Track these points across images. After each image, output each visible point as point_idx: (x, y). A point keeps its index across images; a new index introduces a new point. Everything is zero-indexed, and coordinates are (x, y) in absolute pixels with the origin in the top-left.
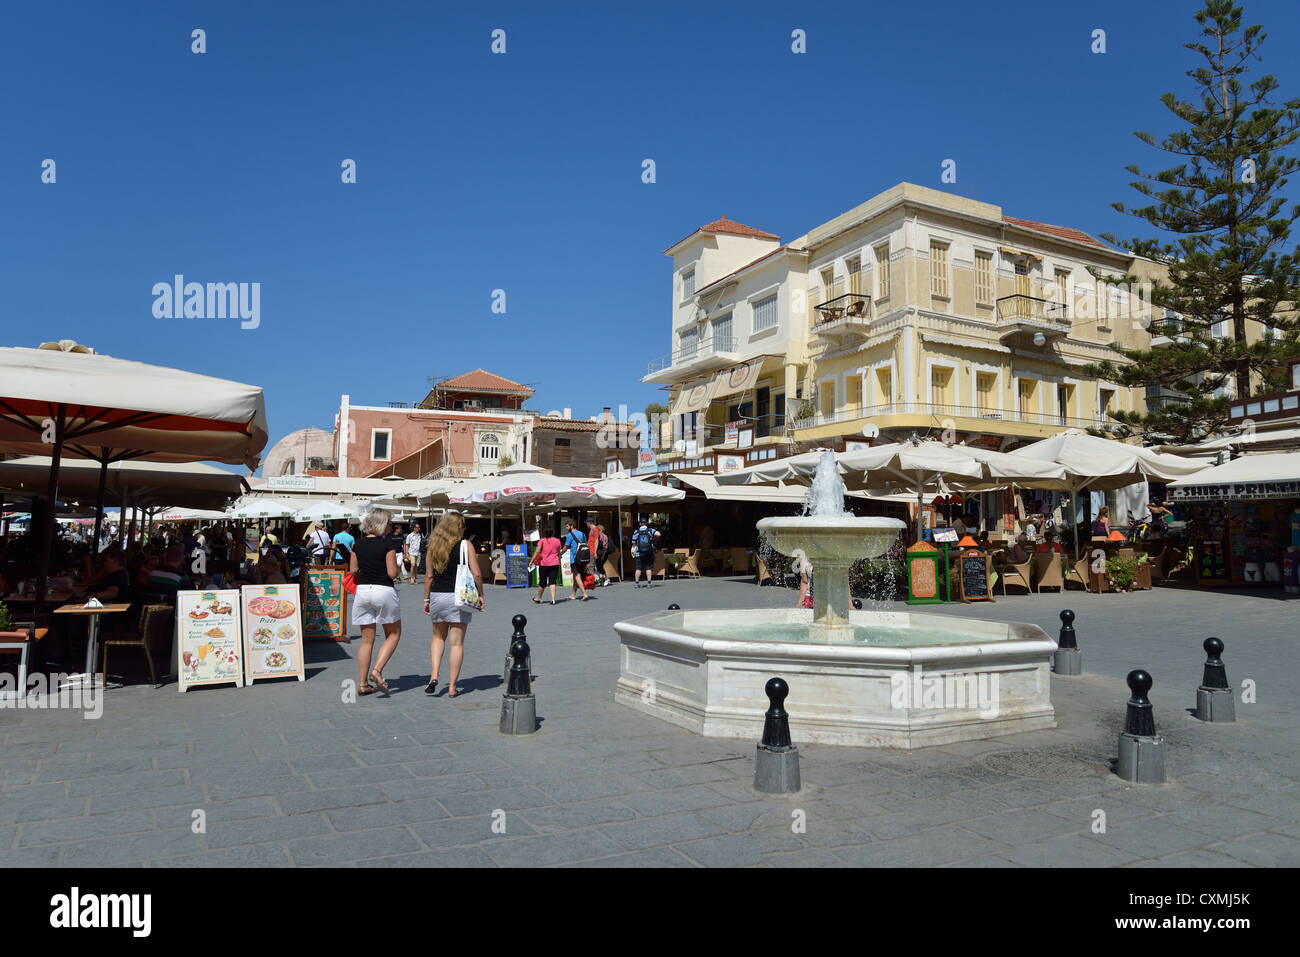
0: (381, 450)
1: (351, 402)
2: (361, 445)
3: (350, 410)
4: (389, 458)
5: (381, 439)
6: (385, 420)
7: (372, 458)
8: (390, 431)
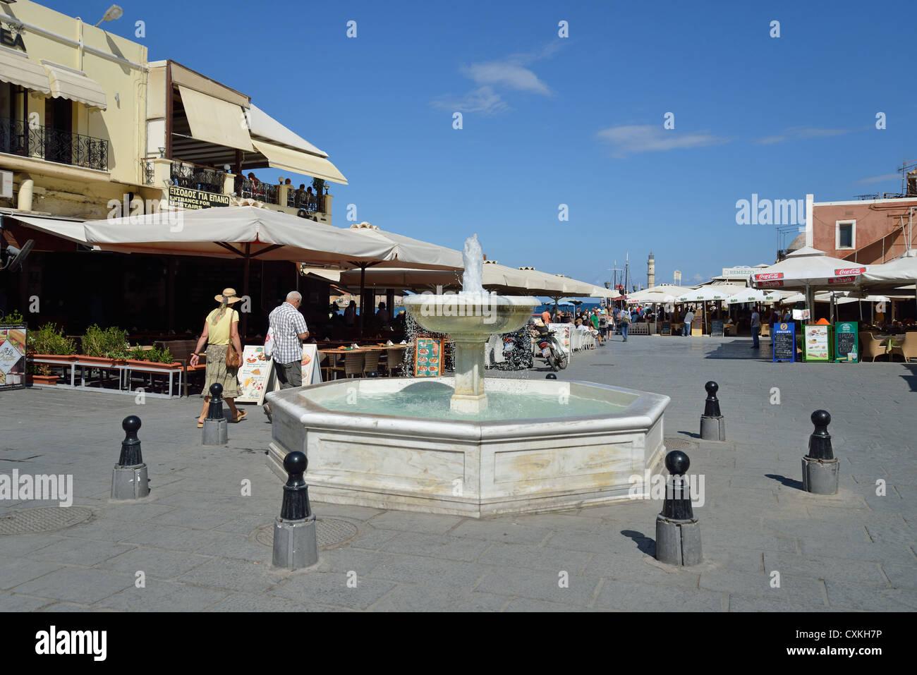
0: (846, 240)
1: (815, 201)
2: (826, 236)
3: (815, 208)
4: (854, 247)
5: (846, 230)
6: (849, 212)
7: (838, 247)
8: (854, 222)
